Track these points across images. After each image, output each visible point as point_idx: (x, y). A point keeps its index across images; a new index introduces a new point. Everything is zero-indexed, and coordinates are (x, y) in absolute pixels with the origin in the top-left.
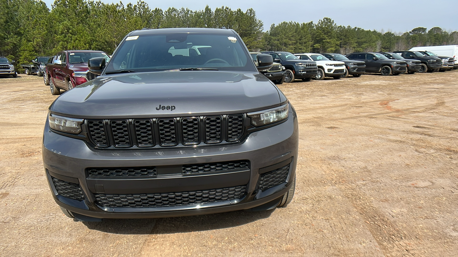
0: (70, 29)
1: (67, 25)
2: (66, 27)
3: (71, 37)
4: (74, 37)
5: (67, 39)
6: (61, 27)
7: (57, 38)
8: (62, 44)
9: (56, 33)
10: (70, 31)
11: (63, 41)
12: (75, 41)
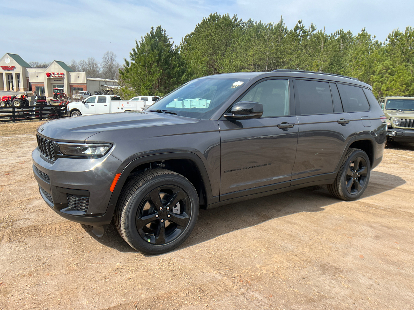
0: (389, 69)
1: (387, 65)
2: (386, 67)
3: (388, 78)
4: (391, 78)
5: (383, 80)
6: (380, 67)
7: (373, 79)
8: (376, 85)
9: (373, 73)
10: (389, 71)
11: (378, 82)
12: (391, 82)
